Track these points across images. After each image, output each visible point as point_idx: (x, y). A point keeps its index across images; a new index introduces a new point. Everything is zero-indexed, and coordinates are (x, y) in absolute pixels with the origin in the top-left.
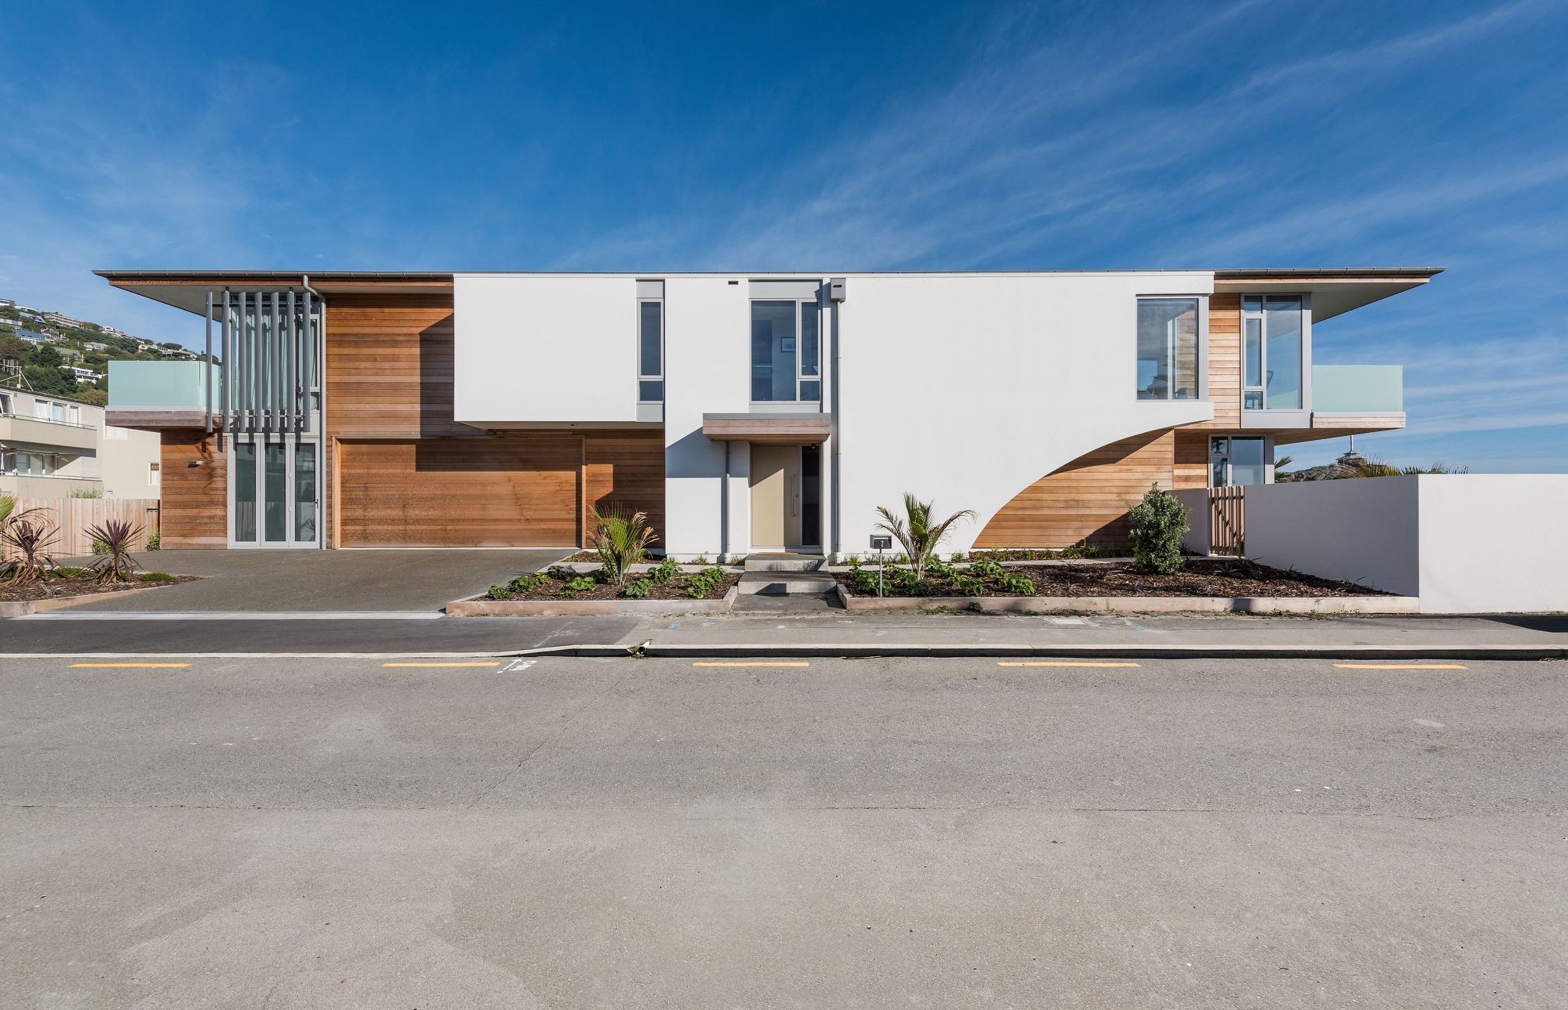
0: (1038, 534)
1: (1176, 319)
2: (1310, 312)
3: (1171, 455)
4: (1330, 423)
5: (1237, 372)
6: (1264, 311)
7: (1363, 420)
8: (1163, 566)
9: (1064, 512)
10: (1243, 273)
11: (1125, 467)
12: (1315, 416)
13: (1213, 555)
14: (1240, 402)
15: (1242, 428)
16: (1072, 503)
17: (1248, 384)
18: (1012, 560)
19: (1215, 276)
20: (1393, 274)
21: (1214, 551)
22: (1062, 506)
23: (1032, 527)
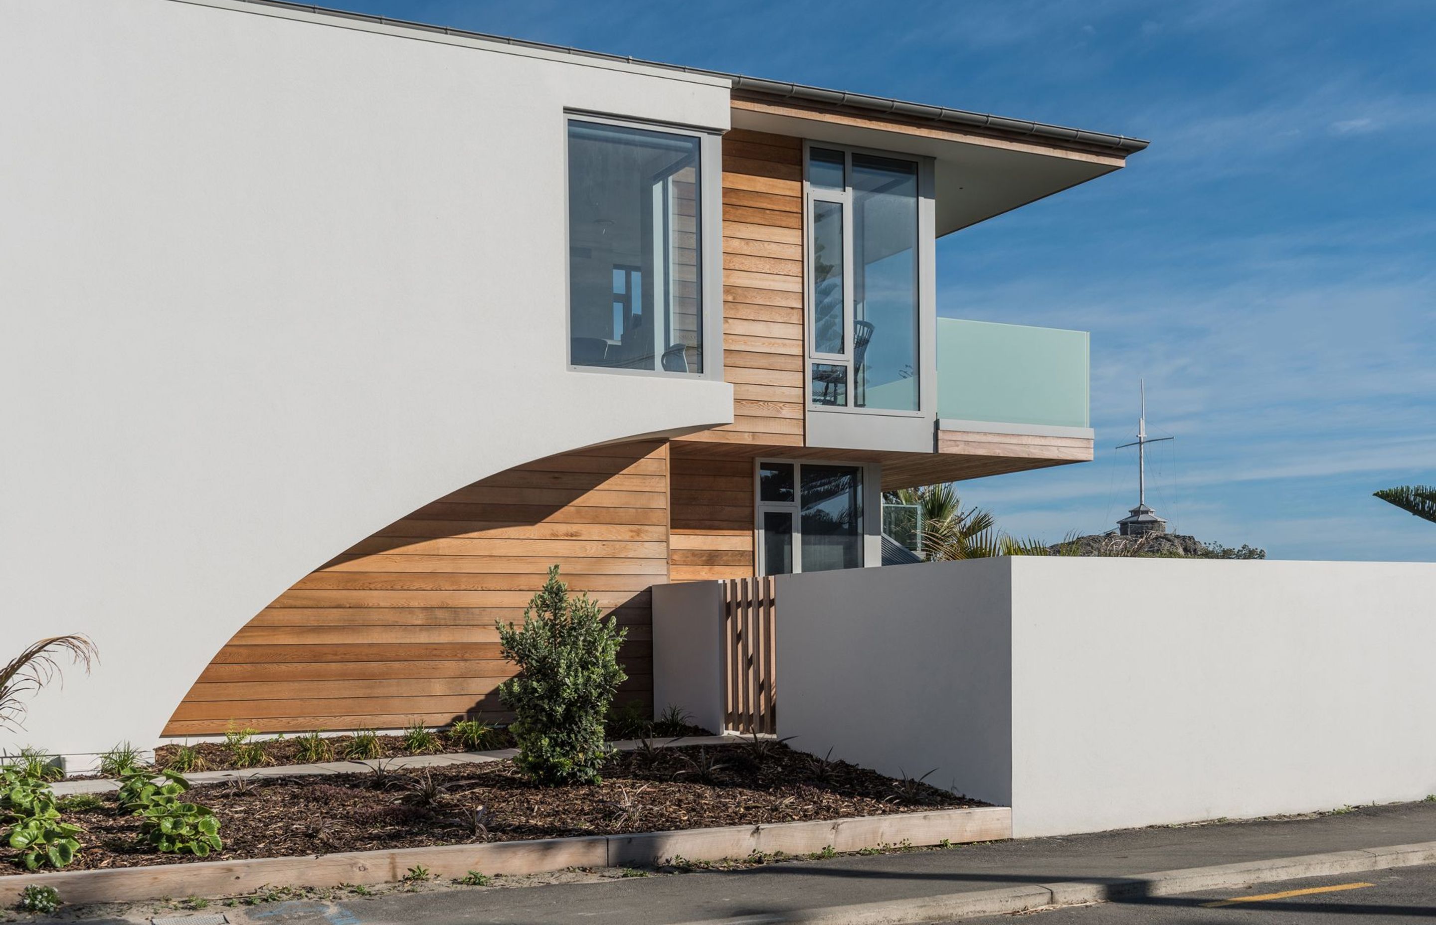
0: (361, 693)
1: (670, 179)
2: (932, 202)
3: (663, 502)
4: (967, 443)
5: (796, 317)
6: (849, 190)
7: (1025, 440)
8: (567, 766)
9: (423, 638)
10: (797, 93)
11: (562, 528)
12: (941, 427)
13: (730, 733)
14: (804, 388)
15: (807, 445)
16: (440, 614)
17: (818, 348)
18: (268, 765)
19: (732, 90)
20: (1067, 141)
21: (730, 725)
22: (419, 622)
23: (343, 676)
